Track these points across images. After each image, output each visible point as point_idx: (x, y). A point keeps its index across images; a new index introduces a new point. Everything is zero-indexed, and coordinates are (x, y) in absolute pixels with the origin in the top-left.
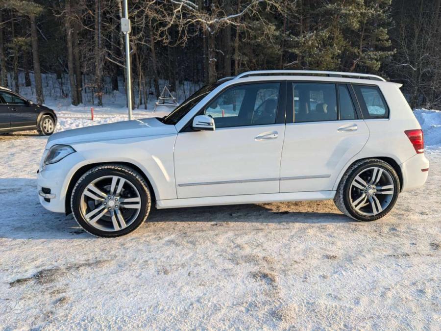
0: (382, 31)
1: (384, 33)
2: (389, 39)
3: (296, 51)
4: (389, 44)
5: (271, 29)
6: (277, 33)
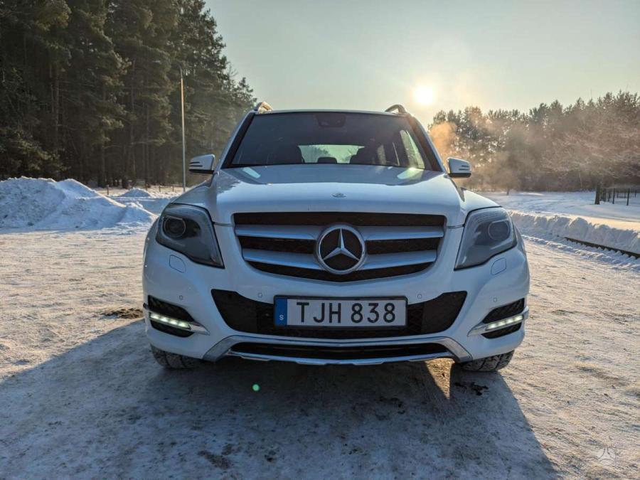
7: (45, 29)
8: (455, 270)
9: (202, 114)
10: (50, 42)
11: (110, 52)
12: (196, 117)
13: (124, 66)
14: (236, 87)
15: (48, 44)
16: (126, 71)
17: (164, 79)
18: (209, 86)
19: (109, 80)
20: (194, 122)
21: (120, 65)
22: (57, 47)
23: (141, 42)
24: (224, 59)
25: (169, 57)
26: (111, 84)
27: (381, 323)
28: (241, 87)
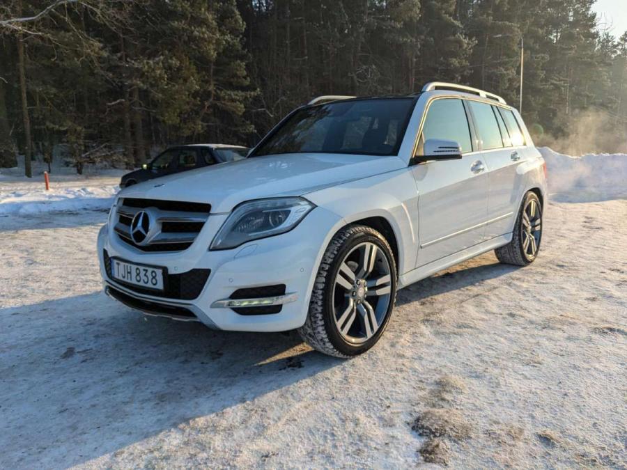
0: (239, 65)
1: (240, 68)
2: (247, 76)
3: (139, 82)
4: (247, 82)
5: (94, 47)
6: (105, 54)
7: (399, 26)
8: (210, 250)
9: (560, 80)
10: (403, 37)
11: (456, 36)
12: (552, 84)
13: (470, 46)
14: (616, 43)
15: (401, 39)
16: (472, 51)
17: (514, 50)
18: (571, 49)
19: (455, 62)
20: (548, 90)
21: (465, 46)
22: (409, 41)
23: (491, 18)
24: (594, 16)
25: (518, 28)
26: (458, 65)
27: (150, 285)
28: (622, 42)
